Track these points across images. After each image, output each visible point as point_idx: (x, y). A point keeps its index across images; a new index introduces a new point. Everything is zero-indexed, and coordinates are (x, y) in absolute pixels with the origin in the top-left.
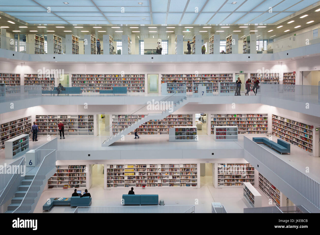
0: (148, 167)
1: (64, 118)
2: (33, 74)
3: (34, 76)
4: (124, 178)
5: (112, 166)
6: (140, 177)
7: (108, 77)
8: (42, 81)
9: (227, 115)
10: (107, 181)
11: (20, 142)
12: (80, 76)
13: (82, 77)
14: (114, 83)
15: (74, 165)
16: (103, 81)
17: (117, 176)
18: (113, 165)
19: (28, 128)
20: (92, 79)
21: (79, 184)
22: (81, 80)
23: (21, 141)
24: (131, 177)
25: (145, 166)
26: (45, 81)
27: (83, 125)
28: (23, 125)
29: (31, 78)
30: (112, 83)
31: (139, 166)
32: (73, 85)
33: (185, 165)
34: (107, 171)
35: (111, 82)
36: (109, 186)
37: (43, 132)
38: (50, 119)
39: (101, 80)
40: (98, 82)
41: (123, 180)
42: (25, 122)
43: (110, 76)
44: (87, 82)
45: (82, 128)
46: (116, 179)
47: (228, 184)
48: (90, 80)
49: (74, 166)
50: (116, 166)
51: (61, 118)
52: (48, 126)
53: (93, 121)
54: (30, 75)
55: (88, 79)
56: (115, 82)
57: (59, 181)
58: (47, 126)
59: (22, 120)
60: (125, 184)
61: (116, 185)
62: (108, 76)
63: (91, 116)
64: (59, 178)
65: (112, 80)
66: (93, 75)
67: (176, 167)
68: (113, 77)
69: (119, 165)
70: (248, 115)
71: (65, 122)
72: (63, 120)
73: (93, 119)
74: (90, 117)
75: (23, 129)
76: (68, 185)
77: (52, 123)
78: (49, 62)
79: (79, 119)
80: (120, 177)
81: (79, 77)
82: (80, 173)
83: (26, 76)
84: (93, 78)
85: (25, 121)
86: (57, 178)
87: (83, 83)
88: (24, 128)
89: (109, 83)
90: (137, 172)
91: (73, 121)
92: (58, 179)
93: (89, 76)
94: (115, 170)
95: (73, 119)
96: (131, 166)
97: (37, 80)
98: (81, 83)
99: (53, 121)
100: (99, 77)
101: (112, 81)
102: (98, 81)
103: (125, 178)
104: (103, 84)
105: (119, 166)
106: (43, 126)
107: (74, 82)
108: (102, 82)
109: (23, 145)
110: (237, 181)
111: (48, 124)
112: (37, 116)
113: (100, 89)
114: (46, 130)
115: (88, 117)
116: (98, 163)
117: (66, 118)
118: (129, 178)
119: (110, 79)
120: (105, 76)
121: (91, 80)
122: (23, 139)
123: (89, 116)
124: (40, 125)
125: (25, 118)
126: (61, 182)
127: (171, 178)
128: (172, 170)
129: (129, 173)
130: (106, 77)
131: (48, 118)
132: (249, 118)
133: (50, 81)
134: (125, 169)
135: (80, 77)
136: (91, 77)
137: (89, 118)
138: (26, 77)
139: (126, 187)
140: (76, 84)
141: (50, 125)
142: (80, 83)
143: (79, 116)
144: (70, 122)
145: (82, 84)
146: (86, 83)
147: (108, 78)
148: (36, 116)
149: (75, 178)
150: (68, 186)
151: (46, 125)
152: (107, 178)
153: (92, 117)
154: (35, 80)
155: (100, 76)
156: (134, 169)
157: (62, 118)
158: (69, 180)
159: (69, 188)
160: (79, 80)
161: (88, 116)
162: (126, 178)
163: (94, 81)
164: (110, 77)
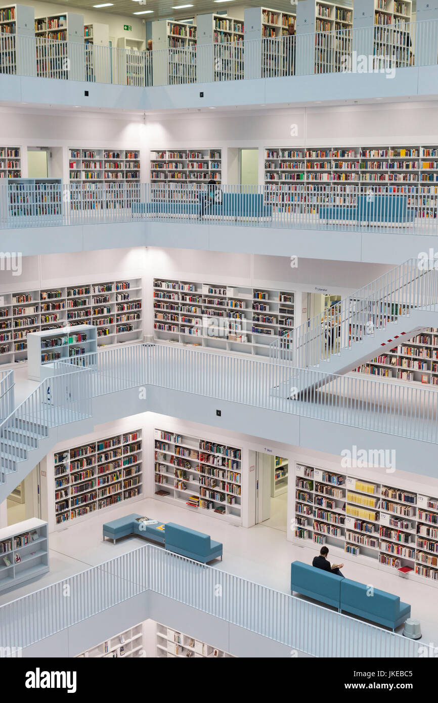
0: (422, 503)
1: (217, 295)
2: (168, 151)
3: (171, 158)
4: (342, 521)
5: (310, 470)
6: (392, 532)
7: (372, 157)
8: (191, 172)
10: (297, 515)
11: (66, 343)
12: (290, 156)
13: (295, 158)
14: (393, 181)
15: (213, 442)
16: (357, 173)
17: (324, 507)
18: (312, 469)
19: (132, 315)
20: (322, 166)
21: (225, 503)
22: (292, 170)
23: (71, 341)
24: (365, 524)
25: (413, 500)
26: (197, 172)
27: (264, 324)
28: (110, 302)
29: (164, 162)
30: (387, 181)
31: (391, 492)
32: (270, 186)
34: (297, 485)
35: (382, 178)
36: (301, 536)
37: (170, 332)
38: (186, 294)
39: (351, 167)
40: (339, 178)
41: (340, 525)
42: (120, 293)
43: (381, 152)
44: (308, 178)
45: (262, 332)
46: (321, 516)
48: (315, 169)
49: (214, 444)
50: (321, 473)
51: (211, 294)
52: (183, 315)
53: (292, 312)
54: (163, 153)
55: (312, 167)
56: (396, 176)
57: (179, 479)
58: (177, 314)
59: (107, 287)
60: (348, 543)
62: (373, 155)
63: (288, 296)
64: (179, 472)
65: (385, 169)
66: (324, 151)
68: (390, 157)
69: (331, 473)
71: (219, 306)
72: (216, 300)
73: (292, 307)
74: (286, 299)
75: (111, 313)
76: (198, 498)
77: (190, 305)
78: (199, 110)
79: (255, 302)
80: (332, 515)
81: (287, 158)
82: (228, 471)
83: (154, 157)
84: (327, 161)
85: (119, 291)
86: (175, 469)
87: (295, 181)
88: (115, 311)
89: (376, 182)
90: (385, 511)
91: (241, 307)
92: (176, 474)
93: (314, 154)
94: (320, 487)
95: (240, 301)
96: (366, 485)
97: (178, 169)
98: (292, 181)
99: (192, 301)
100: (346, 158)
101: (386, 172)
102: (342, 172)
103: (346, 520)
104: (357, 184)
105: (330, 475)
106: (169, 313)
107: (272, 177)
108: (353, 178)
109: (77, 352)
111: (180, 309)
112: (157, 280)
113: (347, 204)
114: (177, 325)
115: (279, 299)
116: (272, 450)
117: (222, 296)
118: (361, 524)
119: (379, 167)
120: (364, 154)
121: (319, 170)
122: (74, 336)
123: (283, 296)
124: (162, 310)
125: (117, 282)
126: (185, 486)
129: (360, 510)
130: (368, 157)
131: (181, 291)
133: (209, 173)
134: (349, 491)
135: (290, 159)
136: (319, 158)
137: (283, 302)
138: (155, 159)
140: (277, 183)
141: (185, 313)
142: (289, 180)
143: (257, 293)
144: (232, 311)
145: (293, 183)
146: (305, 181)
147: (374, 160)
148: (153, 281)
149: (216, 483)
150: (198, 502)
151: (175, 311)
152: (297, 507)
153: (290, 300)
154: (174, 169)
155: (346, 155)
156: (374, 500)
157: (213, 294)
158: (201, 485)
159: (201, 508)
160: (285, 170)
161: (279, 295)
162: (350, 524)
163: (329, 173)
164: (380, 158)
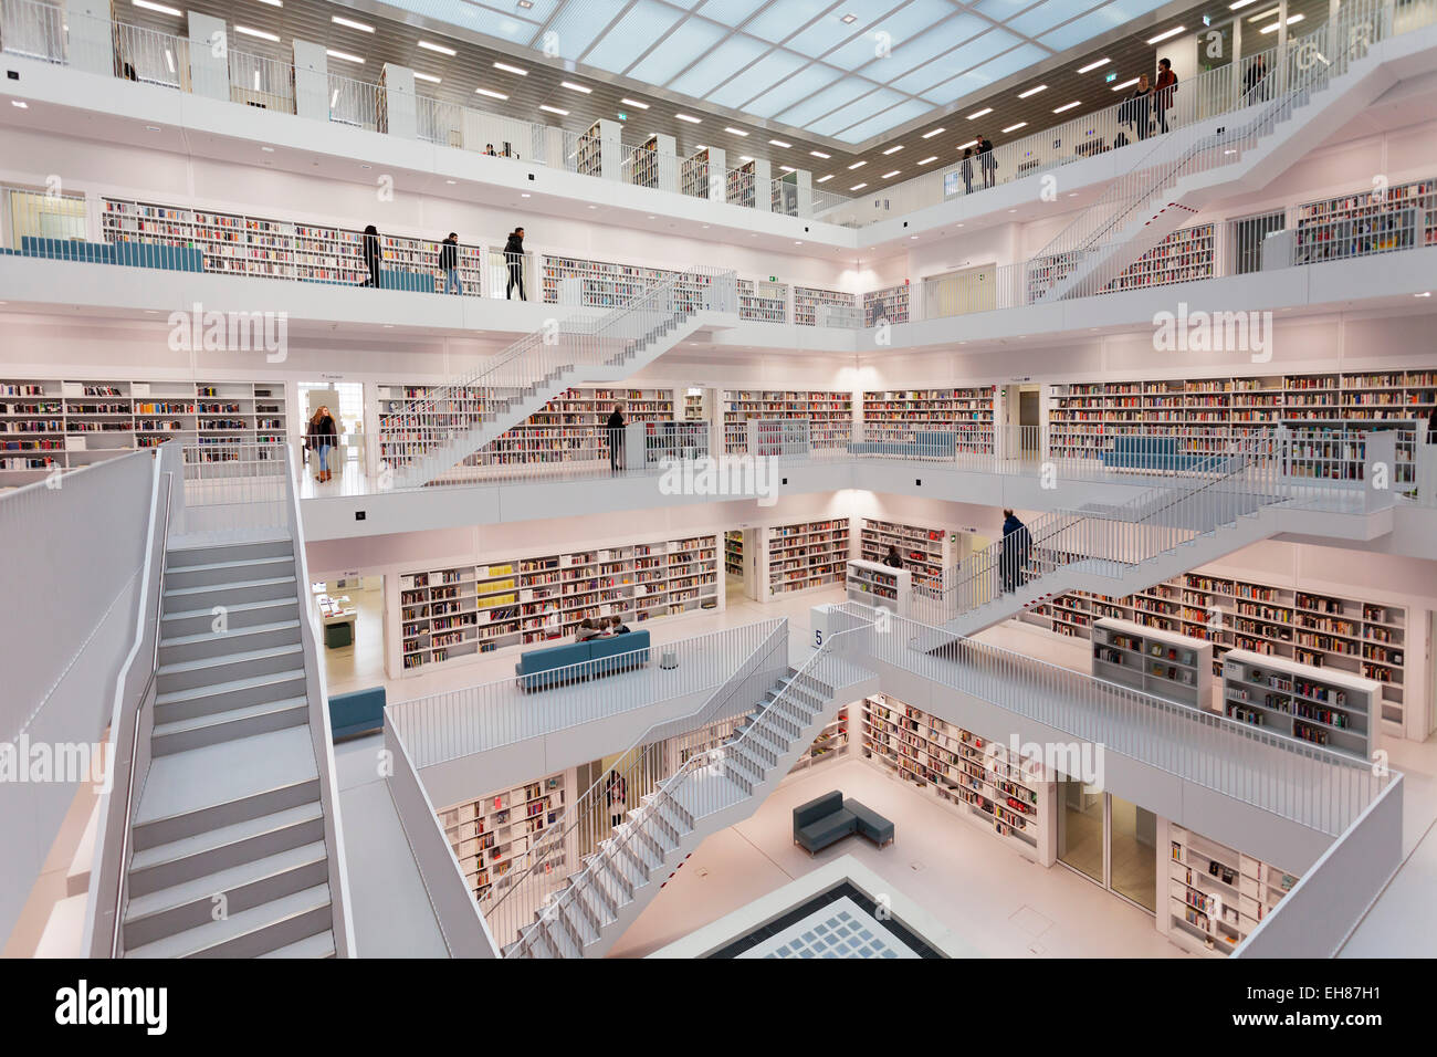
0: (566, 563)
4: (474, 620)
5: (423, 578)
6: (536, 605)
9: (765, 394)
10: (405, 641)
18: (429, 575)
24: (503, 611)
25: (552, 562)
31: (531, 565)
33: (684, 541)
34: (404, 603)
36: (412, 664)
47: (793, 585)
50: (438, 575)
60: (479, 643)
61: (443, 655)
67: (654, 552)
70: (811, 394)
90: (526, 587)
94: (438, 591)
96: (501, 568)
103: (478, 617)
105: (451, 574)
110: (814, 573)
116: (359, 570)
118: (497, 614)
127: (641, 592)
128: (645, 562)
129: (495, 598)
132: (813, 403)
134: (479, 582)
139: (486, 654)
152: (404, 630)
156: (512, 580)
162: (484, 619)
